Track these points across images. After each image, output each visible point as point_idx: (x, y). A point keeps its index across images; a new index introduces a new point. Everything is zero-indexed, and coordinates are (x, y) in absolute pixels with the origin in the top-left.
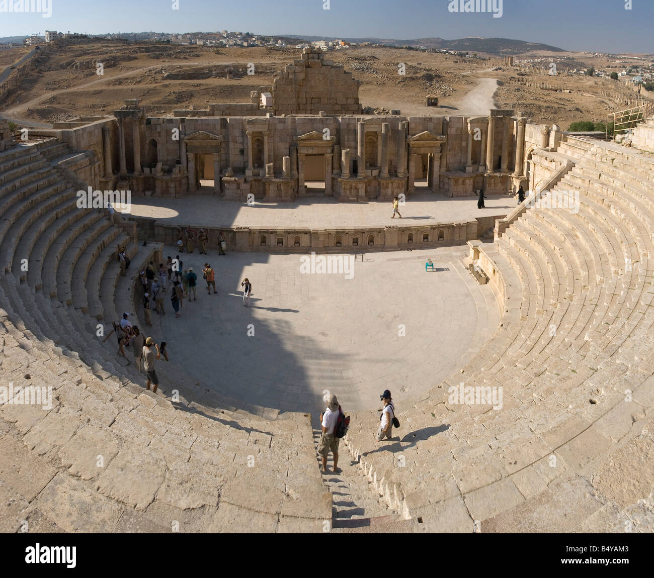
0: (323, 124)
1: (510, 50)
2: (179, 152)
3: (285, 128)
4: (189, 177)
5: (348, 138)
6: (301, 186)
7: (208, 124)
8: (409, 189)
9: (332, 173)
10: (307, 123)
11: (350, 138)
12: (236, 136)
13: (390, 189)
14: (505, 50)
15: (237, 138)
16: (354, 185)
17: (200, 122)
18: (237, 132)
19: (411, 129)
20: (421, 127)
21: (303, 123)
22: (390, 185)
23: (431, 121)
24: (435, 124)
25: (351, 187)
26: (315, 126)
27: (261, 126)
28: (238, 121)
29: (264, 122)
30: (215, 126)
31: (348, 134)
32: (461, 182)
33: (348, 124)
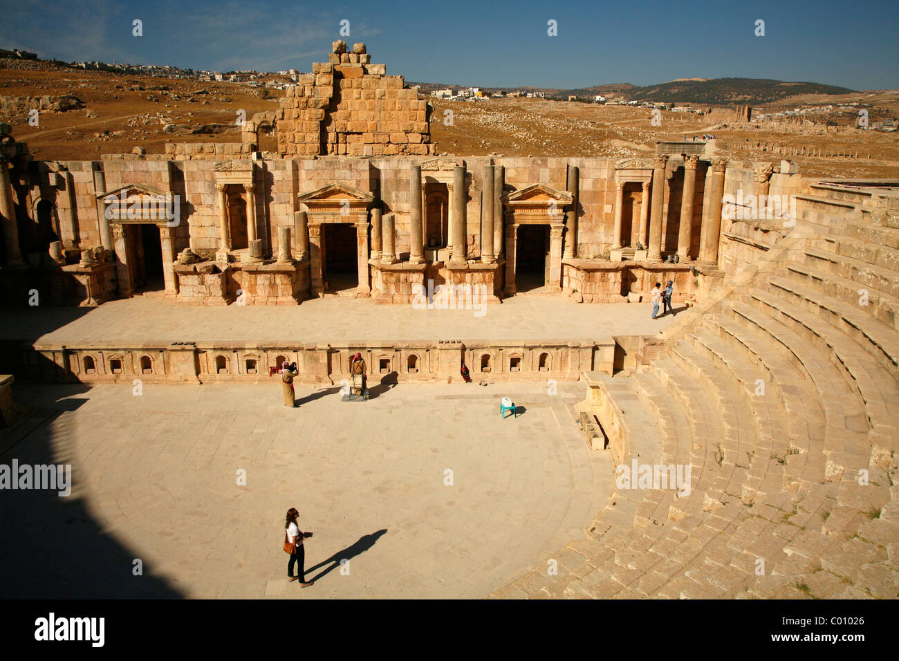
0: (351, 169)
1: (749, 97)
2: (97, 222)
3: (286, 178)
4: (119, 268)
5: (397, 196)
6: (315, 280)
7: (147, 172)
8: (507, 285)
9: (369, 257)
10: (323, 169)
11: (400, 195)
12: (199, 194)
14: (740, 98)
15: (202, 196)
16: (403, 276)
17: (131, 168)
18: (201, 187)
19: (510, 179)
20: (526, 177)
21: (317, 169)
22: (468, 276)
23: (546, 166)
24: (552, 170)
25: (398, 280)
26: (337, 173)
27: (241, 175)
28: (201, 167)
29: (244, 168)
30: (159, 173)
31: (397, 189)
32: (598, 274)
33: (397, 172)
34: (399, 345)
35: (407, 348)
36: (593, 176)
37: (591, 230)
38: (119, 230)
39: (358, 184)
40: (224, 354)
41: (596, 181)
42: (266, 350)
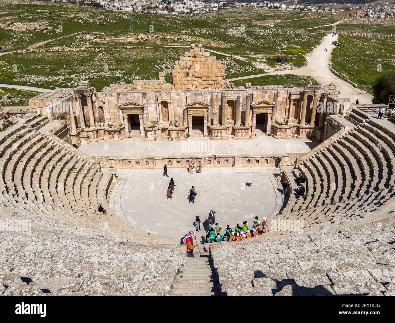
0: (202, 96)
3: (180, 98)
5: (217, 104)
7: (135, 97)
10: (193, 96)
13: (241, 133)
16: (219, 131)
17: (129, 96)
18: (152, 101)
19: (254, 98)
20: (260, 97)
21: (191, 96)
22: (240, 131)
23: (267, 93)
24: (269, 95)
25: (218, 132)
26: (198, 97)
27: (166, 98)
28: (152, 95)
29: (168, 96)
30: (139, 98)
31: (217, 102)
32: (283, 130)
33: (217, 96)
34: (223, 157)
35: (225, 158)
36: (283, 96)
37: (281, 114)
38: (126, 116)
39: (204, 101)
40: (171, 160)
41: (283, 98)
42: (183, 158)
